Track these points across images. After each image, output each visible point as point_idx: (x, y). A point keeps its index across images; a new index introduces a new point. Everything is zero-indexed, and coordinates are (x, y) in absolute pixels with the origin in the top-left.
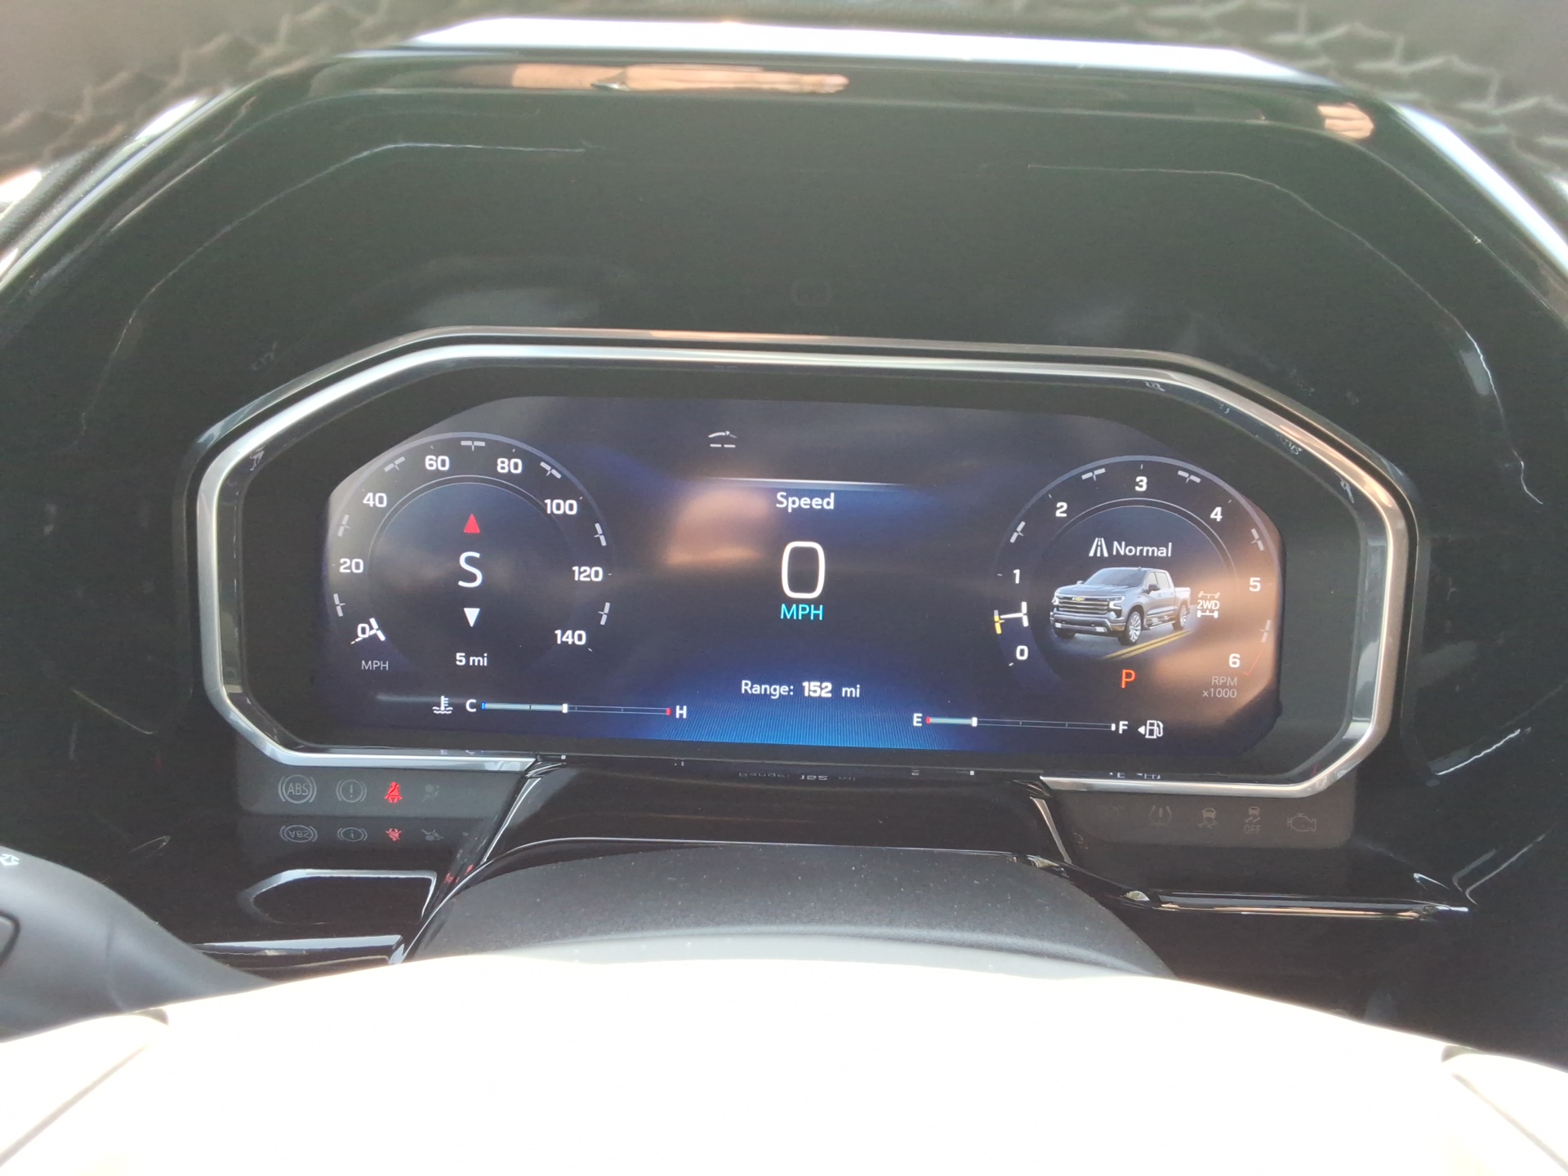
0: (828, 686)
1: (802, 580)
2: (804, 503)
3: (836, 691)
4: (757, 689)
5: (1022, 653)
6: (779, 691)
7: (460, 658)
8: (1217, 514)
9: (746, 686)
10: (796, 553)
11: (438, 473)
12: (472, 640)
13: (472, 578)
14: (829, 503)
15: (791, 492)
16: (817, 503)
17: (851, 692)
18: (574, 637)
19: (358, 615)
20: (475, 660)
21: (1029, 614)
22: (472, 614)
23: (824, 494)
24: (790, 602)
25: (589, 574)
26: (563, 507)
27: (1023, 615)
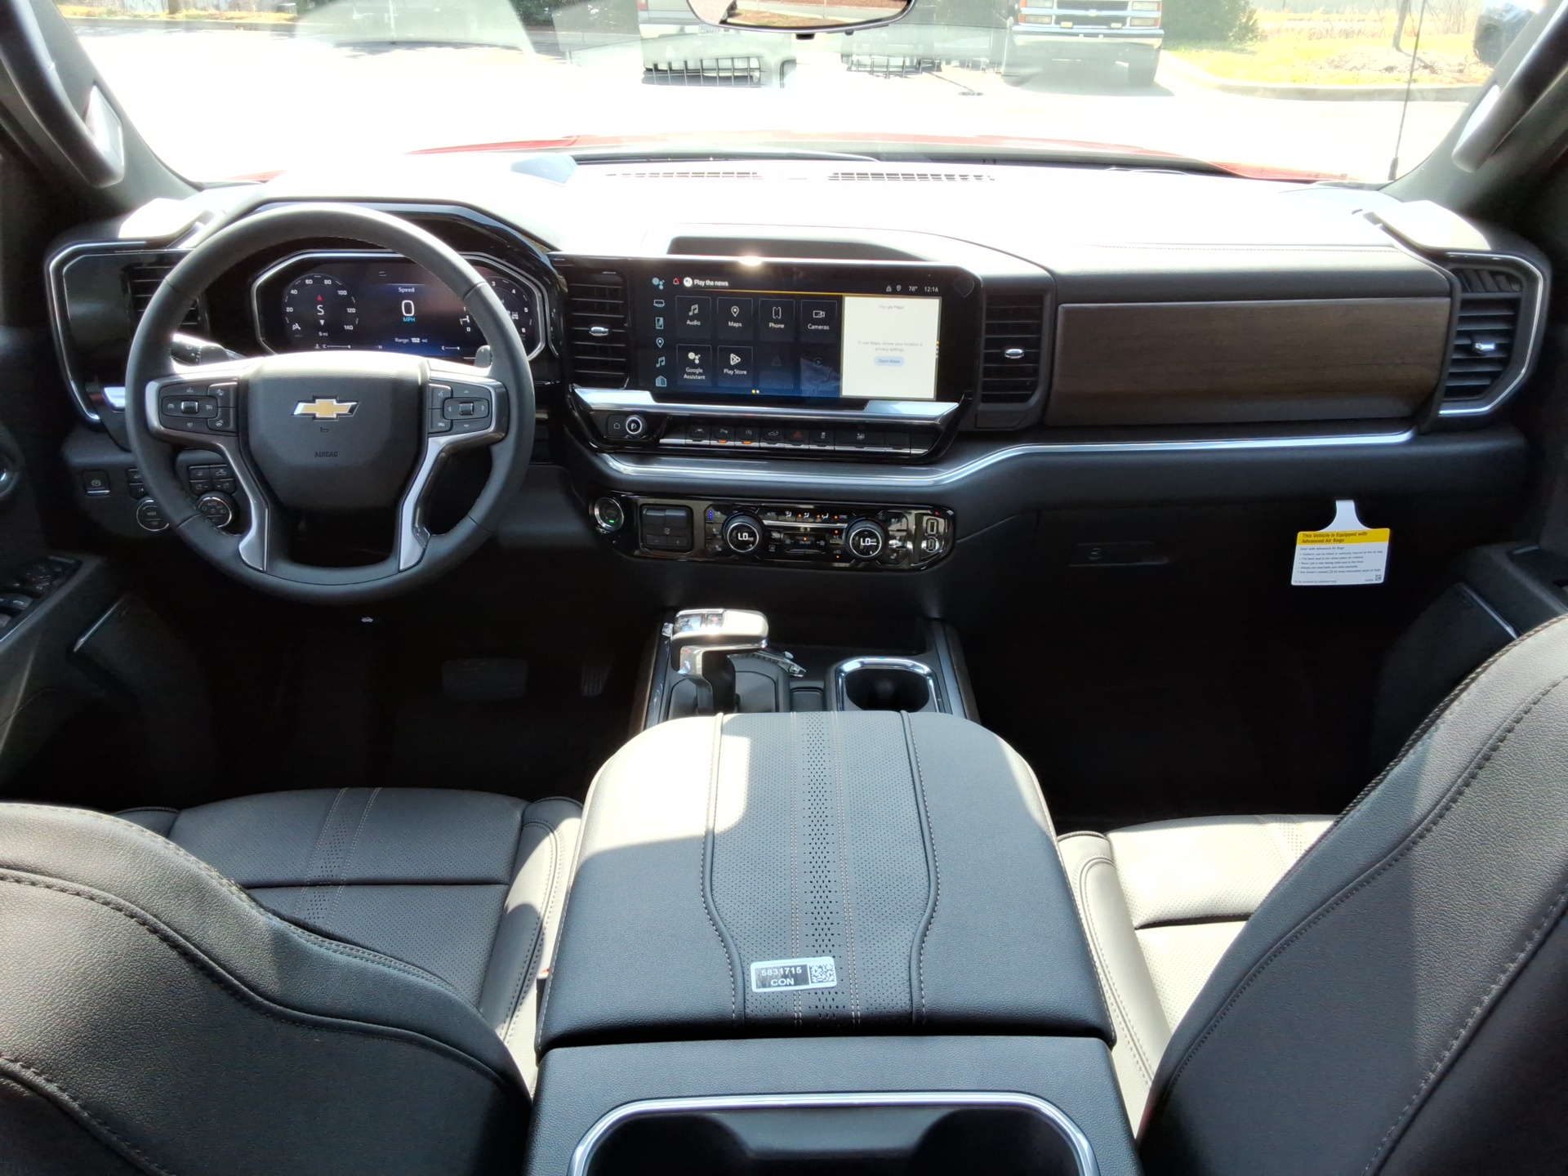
0: (419, 339)
1: (408, 310)
2: (406, 290)
3: (421, 341)
4: (400, 340)
5: (469, 329)
6: (405, 341)
7: (320, 334)
8: (514, 291)
9: (397, 340)
10: (406, 304)
11: (309, 285)
12: (323, 329)
13: (321, 312)
14: (413, 290)
15: (403, 287)
16: (409, 290)
17: (425, 341)
18: (350, 328)
19: (292, 323)
20: (324, 334)
21: (469, 319)
22: (322, 322)
23: (411, 288)
24: (406, 317)
25: (352, 310)
26: (343, 293)
27: (467, 319)
